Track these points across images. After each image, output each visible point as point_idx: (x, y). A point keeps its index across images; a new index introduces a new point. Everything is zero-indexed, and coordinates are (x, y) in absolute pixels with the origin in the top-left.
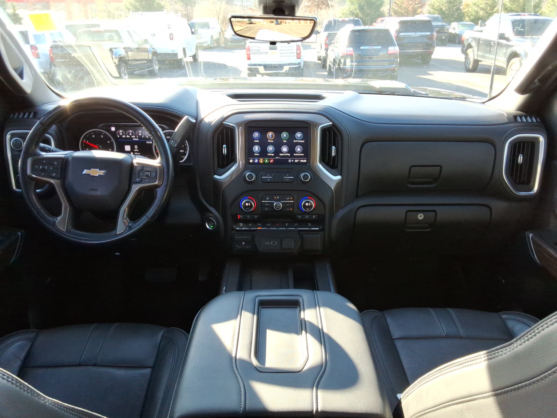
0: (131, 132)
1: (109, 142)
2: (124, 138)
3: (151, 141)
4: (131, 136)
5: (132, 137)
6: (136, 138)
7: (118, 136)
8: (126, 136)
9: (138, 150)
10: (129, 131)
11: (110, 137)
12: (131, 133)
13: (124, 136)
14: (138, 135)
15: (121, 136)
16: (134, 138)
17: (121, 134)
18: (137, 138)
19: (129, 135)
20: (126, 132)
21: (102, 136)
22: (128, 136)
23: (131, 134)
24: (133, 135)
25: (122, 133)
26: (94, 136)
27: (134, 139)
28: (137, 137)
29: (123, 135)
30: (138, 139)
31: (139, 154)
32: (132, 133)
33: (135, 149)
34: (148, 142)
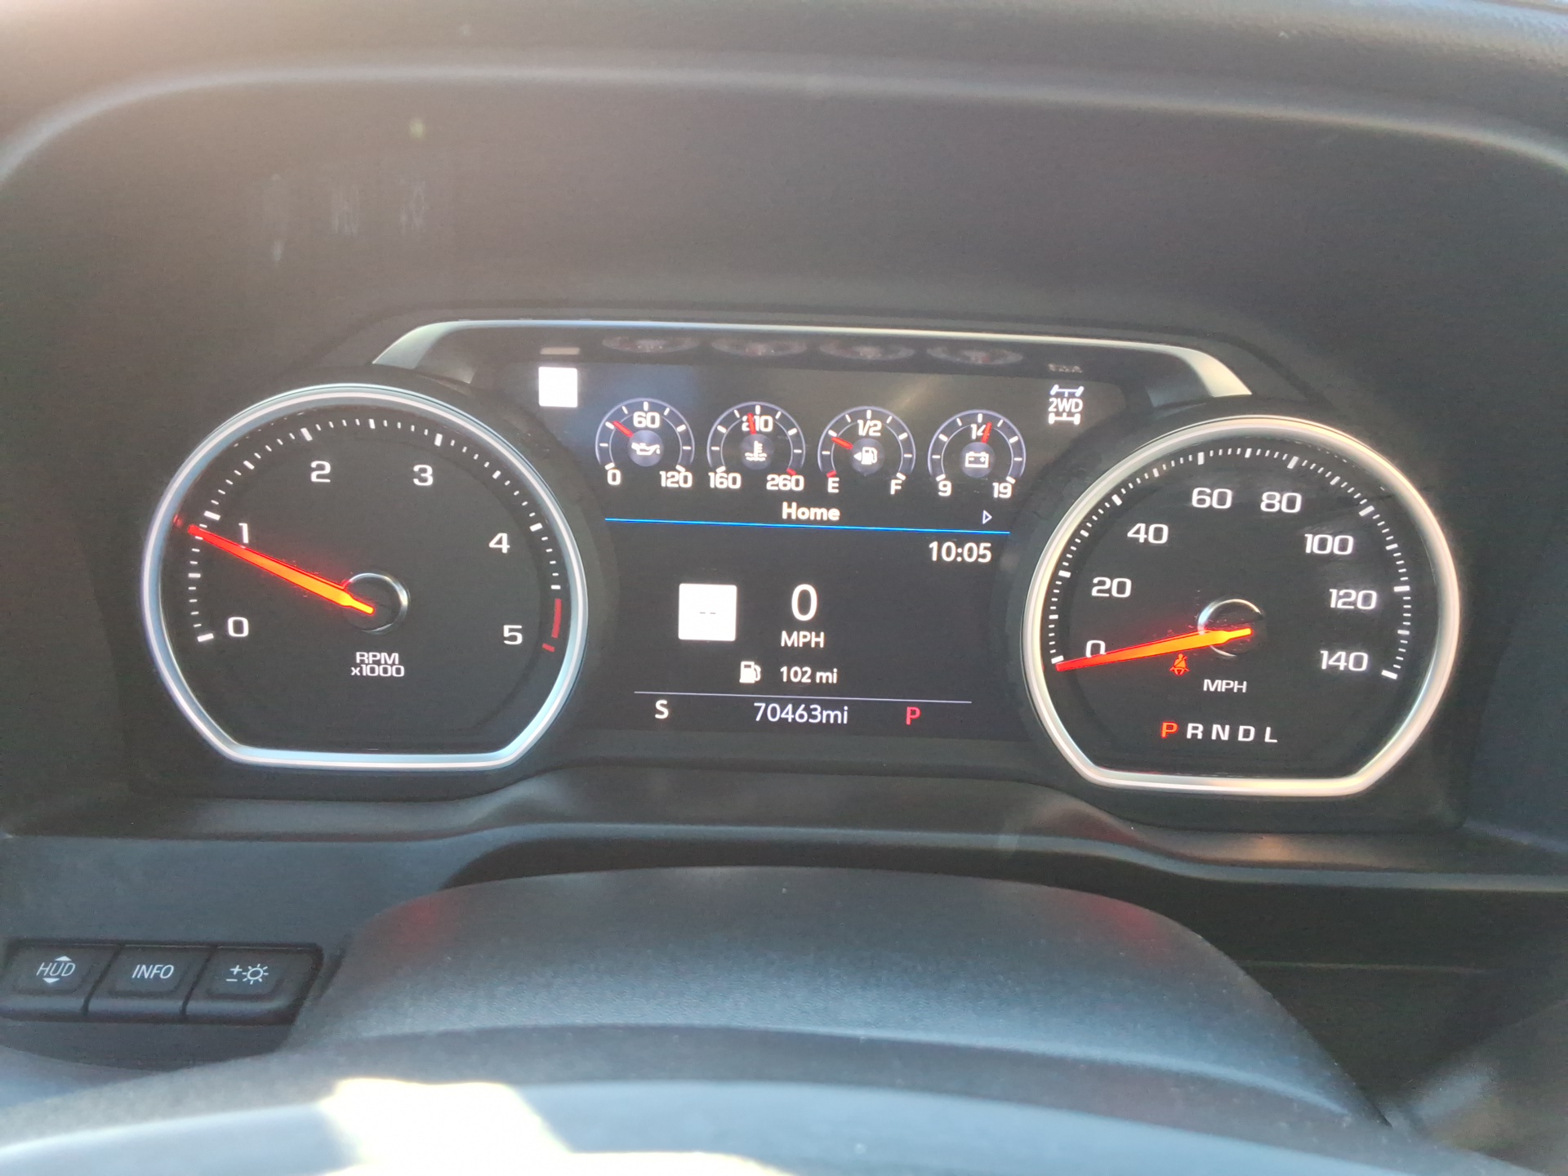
0: (763, 423)
1: (505, 547)
2: (678, 492)
3: (978, 540)
4: (754, 476)
5: (777, 482)
6: (813, 496)
7: (614, 476)
8: (701, 470)
9: (818, 640)
10: (750, 411)
11: (519, 482)
12: (758, 446)
13: (677, 478)
14: (844, 464)
15: (642, 476)
16: (790, 496)
17: (644, 450)
18: (827, 501)
19: (735, 464)
20: (701, 433)
21: (426, 476)
22: (722, 479)
23: (757, 454)
24: (778, 463)
25: (665, 435)
26: (321, 471)
27: (789, 510)
28: (832, 485)
29: (668, 461)
30: (834, 514)
31: (831, 677)
32: (776, 442)
33: (794, 626)
34: (944, 552)
